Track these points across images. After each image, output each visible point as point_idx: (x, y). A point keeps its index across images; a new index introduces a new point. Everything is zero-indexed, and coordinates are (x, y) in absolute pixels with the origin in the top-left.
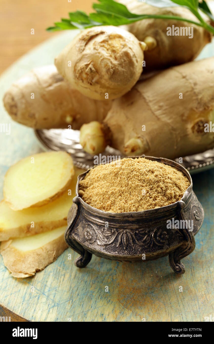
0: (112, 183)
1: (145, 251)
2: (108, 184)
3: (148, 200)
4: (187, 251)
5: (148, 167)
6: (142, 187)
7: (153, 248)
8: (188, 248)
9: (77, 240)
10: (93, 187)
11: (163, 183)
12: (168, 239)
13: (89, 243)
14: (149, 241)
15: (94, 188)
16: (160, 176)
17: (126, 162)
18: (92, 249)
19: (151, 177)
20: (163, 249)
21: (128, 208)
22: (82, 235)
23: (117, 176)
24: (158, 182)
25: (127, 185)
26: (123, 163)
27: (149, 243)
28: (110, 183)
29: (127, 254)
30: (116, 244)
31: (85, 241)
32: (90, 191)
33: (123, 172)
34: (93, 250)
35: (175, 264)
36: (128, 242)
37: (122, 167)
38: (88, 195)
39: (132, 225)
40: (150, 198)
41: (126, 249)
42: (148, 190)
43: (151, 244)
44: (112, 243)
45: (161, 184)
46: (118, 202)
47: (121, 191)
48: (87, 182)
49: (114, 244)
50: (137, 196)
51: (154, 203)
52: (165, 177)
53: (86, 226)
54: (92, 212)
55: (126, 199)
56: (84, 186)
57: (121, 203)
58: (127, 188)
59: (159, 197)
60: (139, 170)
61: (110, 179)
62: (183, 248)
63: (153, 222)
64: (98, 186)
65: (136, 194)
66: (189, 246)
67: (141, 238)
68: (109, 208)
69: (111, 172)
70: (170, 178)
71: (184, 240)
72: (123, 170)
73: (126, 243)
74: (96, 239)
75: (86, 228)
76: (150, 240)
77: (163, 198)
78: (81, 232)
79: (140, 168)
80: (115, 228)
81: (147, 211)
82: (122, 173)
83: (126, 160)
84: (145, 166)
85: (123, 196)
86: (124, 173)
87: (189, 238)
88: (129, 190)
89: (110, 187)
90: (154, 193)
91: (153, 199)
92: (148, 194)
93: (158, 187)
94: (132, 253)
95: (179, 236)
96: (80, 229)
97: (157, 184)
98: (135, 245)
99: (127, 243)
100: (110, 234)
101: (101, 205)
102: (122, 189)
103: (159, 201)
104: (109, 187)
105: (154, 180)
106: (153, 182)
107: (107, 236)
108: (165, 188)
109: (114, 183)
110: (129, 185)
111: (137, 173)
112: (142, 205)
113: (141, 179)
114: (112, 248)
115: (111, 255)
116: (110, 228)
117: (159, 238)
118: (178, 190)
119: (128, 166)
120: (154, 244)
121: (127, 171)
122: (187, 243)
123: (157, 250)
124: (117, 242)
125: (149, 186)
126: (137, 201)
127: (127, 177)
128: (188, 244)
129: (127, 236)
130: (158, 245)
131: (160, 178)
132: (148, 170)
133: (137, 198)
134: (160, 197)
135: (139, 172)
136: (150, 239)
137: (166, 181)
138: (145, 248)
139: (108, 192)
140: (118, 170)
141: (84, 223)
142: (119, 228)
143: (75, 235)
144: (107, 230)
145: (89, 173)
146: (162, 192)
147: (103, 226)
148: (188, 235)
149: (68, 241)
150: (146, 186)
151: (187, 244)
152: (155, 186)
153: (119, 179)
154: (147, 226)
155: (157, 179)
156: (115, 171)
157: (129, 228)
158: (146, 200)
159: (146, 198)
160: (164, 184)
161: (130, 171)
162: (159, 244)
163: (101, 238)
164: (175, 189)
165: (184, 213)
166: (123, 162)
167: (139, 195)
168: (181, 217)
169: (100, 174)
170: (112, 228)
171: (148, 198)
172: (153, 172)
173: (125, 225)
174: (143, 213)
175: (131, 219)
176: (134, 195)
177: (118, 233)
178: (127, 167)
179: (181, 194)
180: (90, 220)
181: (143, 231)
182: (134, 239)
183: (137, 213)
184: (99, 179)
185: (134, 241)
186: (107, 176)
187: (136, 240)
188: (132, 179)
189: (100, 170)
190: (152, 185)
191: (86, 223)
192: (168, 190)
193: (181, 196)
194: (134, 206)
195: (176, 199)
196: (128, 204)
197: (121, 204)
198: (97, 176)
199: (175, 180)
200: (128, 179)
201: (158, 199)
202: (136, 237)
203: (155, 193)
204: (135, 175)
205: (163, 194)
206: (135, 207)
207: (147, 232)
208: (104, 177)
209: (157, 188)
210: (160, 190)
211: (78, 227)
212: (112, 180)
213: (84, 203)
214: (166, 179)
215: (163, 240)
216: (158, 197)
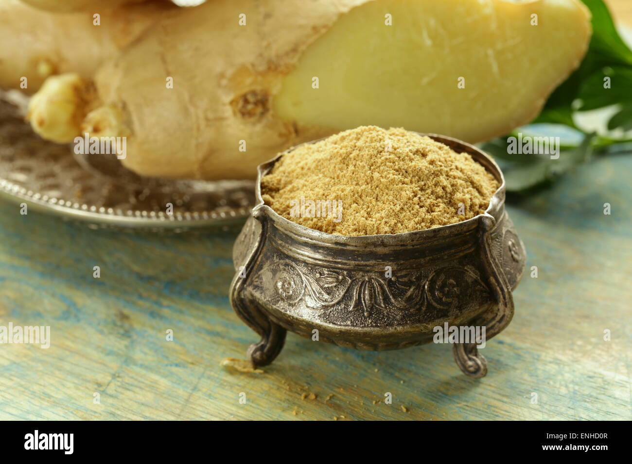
0: (336, 178)
1: (410, 320)
2: (328, 179)
3: (417, 210)
4: (495, 325)
5: (414, 144)
6: (403, 184)
7: (428, 314)
8: (498, 318)
9: (259, 299)
10: (293, 187)
11: (446, 177)
12: (458, 296)
13: (286, 305)
14: (419, 297)
15: (295, 189)
16: (440, 163)
17: (366, 133)
18: (293, 317)
19: (422, 164)
20: (448, 316)
21: (374, 227)
22: (271, 287)
23: (346, 162)
24: (436, 174)
25: (369, 181)
26: (359, 136)
27: (418, 302)
28: (331, 178)
29: (372, 326)
30: (347, 305)
31: (278, 301)
32: (287, 196)
33: (361, 154)
34: (297, 319)
35: (467, 355)
36: (373, 300)
37: (356, 144)
38: (281, 204)
39: (383, 263)
40: (421, 207)
41: (370, 314)
42: (417, 192)
43: (422, 304)
44: (339, 303)
45: (442, 179)
46: (351, 217)
47: (358, 193)
48: (279, 178)
49: (343, 306)
50: (393, 203)
51: (430, 217)
52: (450, 165)
53: (281, 267)
54: (296, 236)
55: (369, 210)
56: (273, 187)
57: (357, 217)
58: (369, 187)
59: (439, 206)
60: (395, 149)
61: (331, 170)
62: (487, 318)
63: (428, 258)
64: (304, 185)
65: (391, 198)
66: (501, 314)
67: (402, 292)
68: (331, 228)
69: (334, 154)
70: (460, 169)
71: (490, 300)
72: (359, 150)
73: (369, 302)
74: (304, 295)
75: (282, 272)
76: (421, 297)
77: (447, 209)
78: (269, 282)
79: (397, 145)
80: (345, 270)
81: (416, 234)
82: (358, 155)
83: (365, 130)
84: (408, 142)
85: (362, 203)
86: (363, 156)
87: (501, 297)
88: (374, 190)
89: (332, 186)
90: (428, 198)
91: (427, 209)
92: (416, 199)
93: (436, 185)
94: (383, 323)
95: (482, 291)
96: (266, 275)
97: (433, 179)
98: (389, 308)
99: (372, 302)
100: (334, 284)
101: (314, 223)
102: (360, 190)
103: (439, 213)
104: (330, 186)
105: (428, 171)
106: (425, 174)
107: (328, 287)
108: (451, 189)
109: (340, 177)
110: (375, 179)
111: (390, 155)
112: (403, 222)
113: (400, 169)
114: (338, 312)
115: (336, 328)
116: (335, 270)
117: (440, 292)
118: (477, 194)
119: (372, 141)
120: (430, 306)
121: (369, 152)
122: (495, 308)
123: (435, 319)
124: (350, 300)
125: (418, 182)
126: (393, 214)
127: (368, 165)
128: (499, 310)
129: (372, 288)
130: (438, 308)
131: (441, 166)
132: (414, 149)
133: (392, 206)
134: (442, 205)
135: (394, 154)
136: (422, 294)
137: (451, 173)
138: (409, 313)
139: (328, 195)
140: (349, 149)
141: (277, 262)
142: (354, 270)
143: (254, 289)
144: (328, 274)
145: (280, 162)
146: (445, 196)
147: (318, 266)
148: (498, 288)
149: (238, 303)
150: (411, 182)
151: (497, 308)
152: (430, 183)
153: (351, 168)
154: (414, 265)
155: (435, 169)
156: (341, 151)
157: (376, 270)
158: (412, 212)
159: (411, 208)
160: (448, 179)
161: (375, 152)
162: (439, 306)
163: (314, 291)
164: (470, 191)
165: (490, 241)
166: (360, 134)
167: (396, 201)
168: (485, 249)
169: (307, 161)
170: (338, 270)
171: (418, 207)
172: (424, 155)
173: (368, 263)
174: (406, 237)
175: (380, 250)
176: (387, 201)
177: (353, 281)
178: (367, 144)
179: (483, 203)
180: (291, 254)
181: (405, 276)
182: (387, 294)
183: (395, 237)
184: (305, 171)
185: (386, 299)
186: (322, 164)
187: (391, 297)
188: (381, 168)
189: (307, 154)
190: (423, 181)
191: (282, 261)
192: (458, 194)
193: (484, 206)
194: (386, 222)
195: (473, 212)
196: (374, 220)
197: (358, 220)
198: (301, 165)
199: (470, 173)
200: (372, 168)
201: (437, 209)
202: (391, 291)
203: (430, 197)
204: (387, 159)
205: (446, 200)
206: (388, 225)
207: (414, 280)
208: (317, 166)
209: (435, 187)
210: (441, 192)
211: (262, 271)
212: (334, 172)
213: (277, 217)
214: (453, 170)
215: (449, 298)
216: (436, 206)
